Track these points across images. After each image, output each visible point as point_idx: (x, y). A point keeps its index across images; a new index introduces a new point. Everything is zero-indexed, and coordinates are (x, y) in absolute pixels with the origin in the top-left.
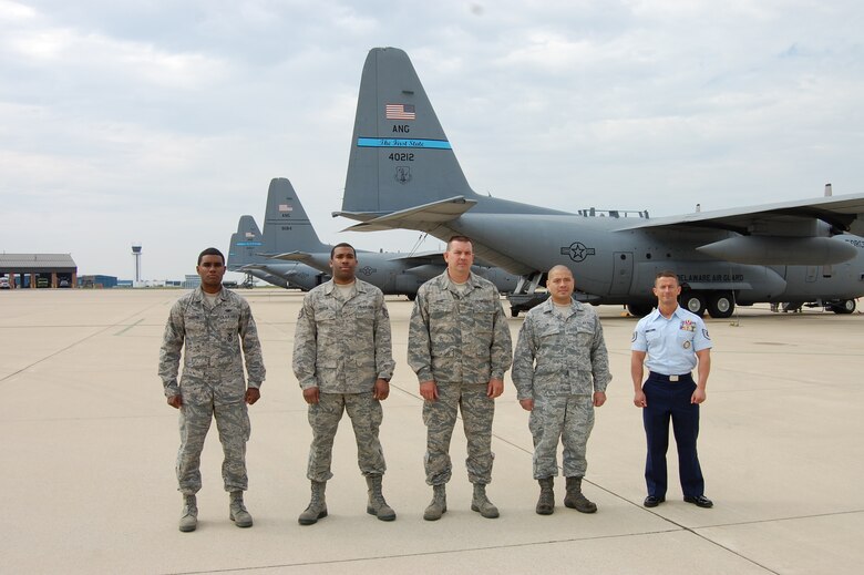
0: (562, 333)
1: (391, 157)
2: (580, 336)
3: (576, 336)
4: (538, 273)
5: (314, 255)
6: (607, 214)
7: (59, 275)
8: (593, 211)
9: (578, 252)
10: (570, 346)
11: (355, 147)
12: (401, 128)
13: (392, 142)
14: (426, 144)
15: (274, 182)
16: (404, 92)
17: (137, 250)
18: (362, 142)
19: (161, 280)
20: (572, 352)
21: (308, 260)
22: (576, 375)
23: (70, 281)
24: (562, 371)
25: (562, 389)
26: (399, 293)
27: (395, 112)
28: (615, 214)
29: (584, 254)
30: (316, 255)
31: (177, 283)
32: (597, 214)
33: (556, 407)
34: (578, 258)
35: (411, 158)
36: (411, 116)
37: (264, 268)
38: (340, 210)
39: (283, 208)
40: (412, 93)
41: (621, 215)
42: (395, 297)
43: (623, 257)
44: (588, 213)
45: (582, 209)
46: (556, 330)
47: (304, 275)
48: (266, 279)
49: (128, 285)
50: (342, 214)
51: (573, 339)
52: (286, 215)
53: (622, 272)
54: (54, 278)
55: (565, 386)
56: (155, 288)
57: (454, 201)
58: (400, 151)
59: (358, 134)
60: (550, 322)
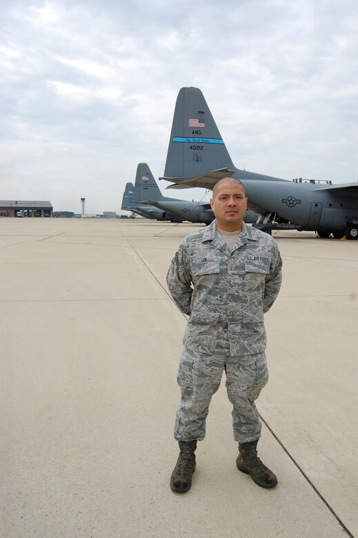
0: (223, 272)
1: (191, 148)
2: (248, 277)
3: (243, 276)
4: (269, 213)
5: (159, 202)
6: (309, 182)
7: (44, 211)
8: (301, 180)
9: (291, 202)
10: (233, 291)
11: (172, 142)
12: (197, 132)
13: (191, 140)
14: (210, 141)
15: (140, 165)
16: (199, 112)
17: (83, 199)
18: (175, 139)
19: (95, 214)
20: (235, 298)
21: (156, 205)
22: (238, 329)
23: (50, 214)
24: (220, 322)
25: (218, 346)
26: (201, 222)
27: (194, 123)
28: (312, 181)
29: (295, 202)
30: (160, 202)
31: (101, 216)
32: (303, 181)
33: (209, 365)
34: (291, 205)
35: (202, 148)
36: (202, 125)
37: (138, 209)
38: (163, 176)
39: (144, 178)
40: (203, 112)
41: (316, 182)
42: (199, 224)
43: (316, 205)
44: (298, 181)
45: (295, 179)
46: (213, 268)
47: (157, 213)
48: (140, 214)
49: (79, 216)
50: (164, 179)
51: (238, 280)
52: (146, 182)
53: (315, 213)
54: (42, 212)
55: (223, 342)
56: (91, 217)
57: (222, 171)
58: (196, 145)
59: (173, 135)
60: (208, 257)
